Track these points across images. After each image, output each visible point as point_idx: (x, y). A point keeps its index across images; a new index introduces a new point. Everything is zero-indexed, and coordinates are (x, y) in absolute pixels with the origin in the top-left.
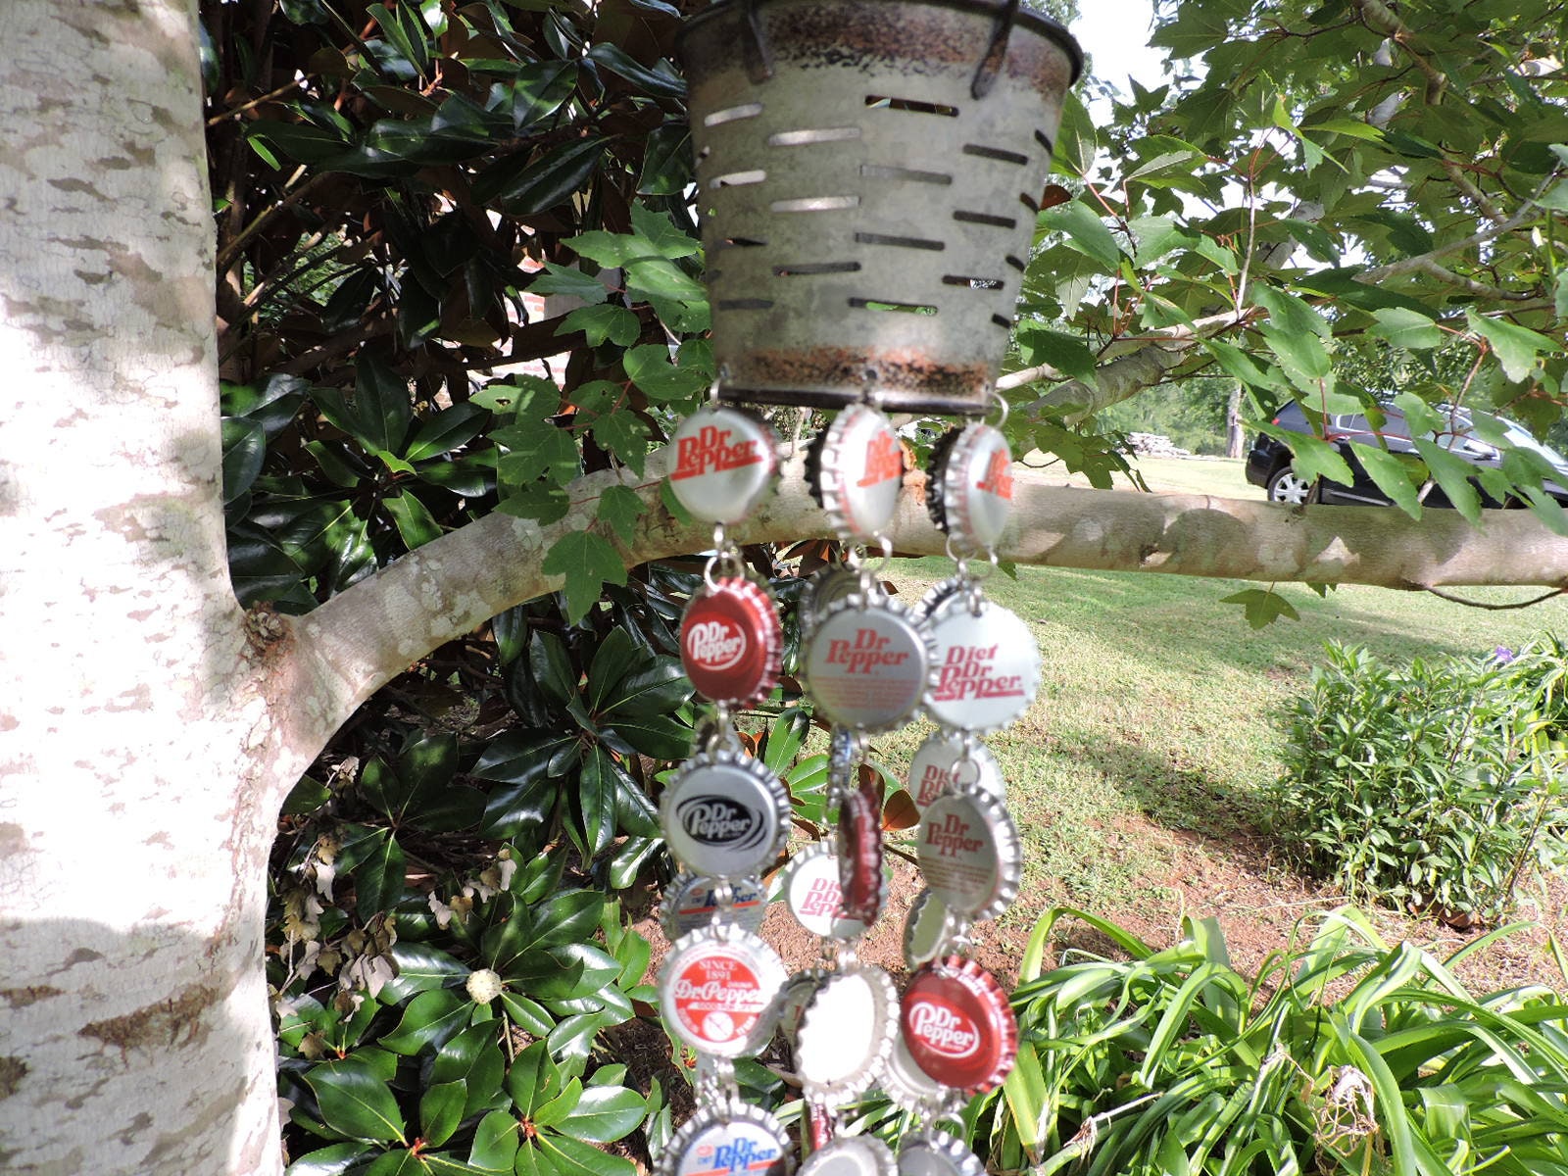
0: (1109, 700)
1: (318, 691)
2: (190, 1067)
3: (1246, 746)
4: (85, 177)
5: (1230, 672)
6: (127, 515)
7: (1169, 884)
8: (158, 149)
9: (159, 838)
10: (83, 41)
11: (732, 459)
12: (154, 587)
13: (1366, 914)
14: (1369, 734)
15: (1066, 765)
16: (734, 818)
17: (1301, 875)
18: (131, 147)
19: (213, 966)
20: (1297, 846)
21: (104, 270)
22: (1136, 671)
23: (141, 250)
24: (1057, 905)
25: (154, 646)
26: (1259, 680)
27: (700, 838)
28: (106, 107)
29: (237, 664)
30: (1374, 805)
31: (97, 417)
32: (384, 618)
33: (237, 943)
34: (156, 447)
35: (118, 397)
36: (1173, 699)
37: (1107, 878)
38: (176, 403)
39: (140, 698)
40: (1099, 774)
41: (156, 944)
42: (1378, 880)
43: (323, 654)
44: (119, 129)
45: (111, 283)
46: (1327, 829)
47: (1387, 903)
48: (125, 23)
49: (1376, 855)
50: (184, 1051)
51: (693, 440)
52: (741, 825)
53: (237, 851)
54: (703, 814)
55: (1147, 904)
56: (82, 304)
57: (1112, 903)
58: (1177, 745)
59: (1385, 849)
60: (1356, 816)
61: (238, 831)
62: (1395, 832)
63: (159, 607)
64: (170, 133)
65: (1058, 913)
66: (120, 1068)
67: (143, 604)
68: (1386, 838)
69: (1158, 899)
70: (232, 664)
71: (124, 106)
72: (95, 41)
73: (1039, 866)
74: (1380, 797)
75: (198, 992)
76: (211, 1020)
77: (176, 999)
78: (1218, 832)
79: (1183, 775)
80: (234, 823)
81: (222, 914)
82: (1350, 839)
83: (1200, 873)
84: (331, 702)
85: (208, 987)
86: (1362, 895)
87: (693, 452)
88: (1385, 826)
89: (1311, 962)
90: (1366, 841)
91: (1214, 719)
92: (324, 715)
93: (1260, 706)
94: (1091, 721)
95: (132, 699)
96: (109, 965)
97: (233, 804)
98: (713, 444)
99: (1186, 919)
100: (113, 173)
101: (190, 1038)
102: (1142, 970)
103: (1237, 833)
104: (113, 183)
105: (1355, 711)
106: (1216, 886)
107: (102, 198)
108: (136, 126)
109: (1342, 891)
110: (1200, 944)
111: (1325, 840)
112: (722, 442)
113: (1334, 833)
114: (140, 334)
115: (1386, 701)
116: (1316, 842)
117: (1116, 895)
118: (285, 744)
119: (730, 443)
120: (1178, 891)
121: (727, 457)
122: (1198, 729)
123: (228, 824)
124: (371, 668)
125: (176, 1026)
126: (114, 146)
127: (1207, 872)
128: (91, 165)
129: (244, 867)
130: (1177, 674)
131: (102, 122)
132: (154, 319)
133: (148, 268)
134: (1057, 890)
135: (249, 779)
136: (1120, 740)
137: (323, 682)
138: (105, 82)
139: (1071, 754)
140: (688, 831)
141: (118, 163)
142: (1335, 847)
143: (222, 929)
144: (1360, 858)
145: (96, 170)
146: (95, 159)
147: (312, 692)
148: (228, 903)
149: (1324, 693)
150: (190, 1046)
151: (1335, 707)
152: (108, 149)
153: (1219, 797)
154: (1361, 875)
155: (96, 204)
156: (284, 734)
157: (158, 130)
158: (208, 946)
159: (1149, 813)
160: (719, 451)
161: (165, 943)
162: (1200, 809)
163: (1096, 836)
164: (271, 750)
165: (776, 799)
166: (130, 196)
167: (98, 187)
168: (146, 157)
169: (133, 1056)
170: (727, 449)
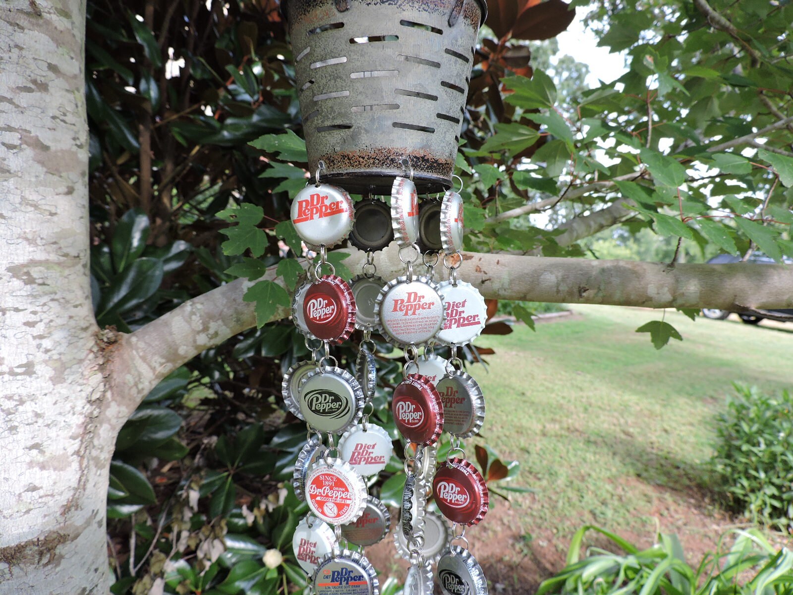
0: (616, 414)
1: (133, 372)
2: (49, 579)
3: (692, 439)
4: (8, 95)
5: (682, 401)
6: (25, 270)
7: (650, 514)
8: (50, 84)
9: (36, 446)
10: (10, 28)
11: (329, 211)
12: (38, 309)
13: (764, 534)
14: (760, 432)
15: (593, 448)
16: (333, 401)
17: (726, 511)
18: (34, 82)
19: (65, 522)
20: (722, 495)
21: (17, 142)
22: (631, 398)
23: (38, 134)
24: (588, 524)
25: (38, 341)
26: (699, 404)
27: (316, 412)
28: (21, 61)
29: (88, 355)
30: (766, 472)
31: (11, 218)
32: (171, 334)
33: (82, 509)
34: (44, 236)
35: (23, 208)
36: (652, 414)
37: (616, 511)
38: (56, 214)
39: (29, 369)
40: (611, 454)
41: (32, 507)
42: (771, 516)
43: (138, 353)
44: (28, 73)
45: (21, 150)
46: (739, 485)
47: (775, 528)
48: (34, 20)
49: (768, 501)
50: (46, 569)
51: (306, 201)
52: (337, 405)
53: (82, 457)
54: (317, 399)
55: (638, 525)
56: (4, 159)
57: (619, 524)
58: (654, 439)
59: (773, 497)
60: (755, 478)
61: (84, 446)
62: (779, 487)
63: (41, 321)
64: (58, 77)
65: (587, 528)
66: (8, 576)
67: (33, 318)
68: (774, 491)
69: (644, 523)
70: (85, 354)
71: (31, 61)
72: (16, 28)
73: (578, 503)
74: (769, 467)
75: (55, 536)
76: (63, 552)
77: (42, 538)
78: (678, 486)
79: (657, 455)
80: (81, 441)
81: (72, 493)
82: (753, 491)
83: (668, 509)
84: (140, 379)
85: (62, 533)
86: (761, 523)
87: (306, 208)
88: (773, 484)
89: (731, 559)
90: (762, 492)
91: (674, 425)
92: (136, 385)
93: (699, 418)
94: (606, 425)
95: (24, 369)
96: (4, 517)
97: (81, 431)
98: (318, 203)
99: (660, 535)
100: (24, 94)
101: (49, 561)
102: (632, 561)
103: (689, 487)
104: (24, 99)
105: (752, 420)
106: (677, 516)
107: (17, 106)
108: (38, 72)
109: (750, 521)
110: (667, 548)
111: (738, 491)
112: (323, 202)
113: (743, 487)
114: (37, 176)
115: (768, 414)
116: (733, 493)
117: (621, 520)
118: (113, 400)
119: (327, 202)
120: (656, 520)
121: (326, 210)
122: (666, 431)
123: (78, 442)
124: (163, 361)
125: (41, 554)
126: (25, 80)
127: (672, 508)
128: (12, 90)
129: (87, 466)
130: (653, 401)
131: (19, 69)
132: (45, 170)
133: (42, 144)
134: (588, 517)
135: (91, 418)
136: (623, 436)
137: (136, 367)
138: (21, 49)
139: (595, 443)
140: (311, 409)
141: (28, 90)
142: (745, 495)
143: (72, 501)
144: (759, 502)
145: (15, 92)
146: (14, 86)
147: (129, 372)
148: (76, 486)
149: (733, 411)
150: (50, 567)
151: (740, 419)
152: (21, 82)
153: (678, 468)
154: (760, 511)
155: (14, 109)
156: (113, 394)
157: (51, 75)
158: (62, 509)
159: (639, 475)
160: (321, 207)
161: (37, 506)
162: (667, 474)
163: (609, 487)
164: (104, 402)
165: (355, 391)
166: (33, 106)
167: (15, 101)
168: (43, 87)
169: (15, 570)
170: (326, 206)
